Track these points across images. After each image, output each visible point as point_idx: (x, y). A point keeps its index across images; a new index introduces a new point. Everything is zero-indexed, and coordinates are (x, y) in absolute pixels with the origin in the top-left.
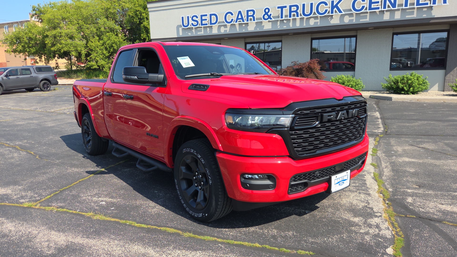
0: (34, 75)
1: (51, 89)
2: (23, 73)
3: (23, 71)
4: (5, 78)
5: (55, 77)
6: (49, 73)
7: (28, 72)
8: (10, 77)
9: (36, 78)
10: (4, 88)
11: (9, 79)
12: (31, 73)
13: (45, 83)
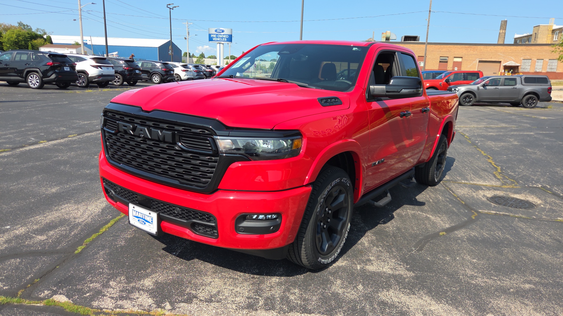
0: (519, 86)
1: (537, 105)
2: (506, 84)
3: (507, 81)
4: (482, 88)
5: (548, 91)
6: (541, 85)
7: (513, 82)
8: (488, 87)
9: (520, 90)
10: (477, 99)
11: (486, 89)
12: (516, 84)
13: (530, 98)
